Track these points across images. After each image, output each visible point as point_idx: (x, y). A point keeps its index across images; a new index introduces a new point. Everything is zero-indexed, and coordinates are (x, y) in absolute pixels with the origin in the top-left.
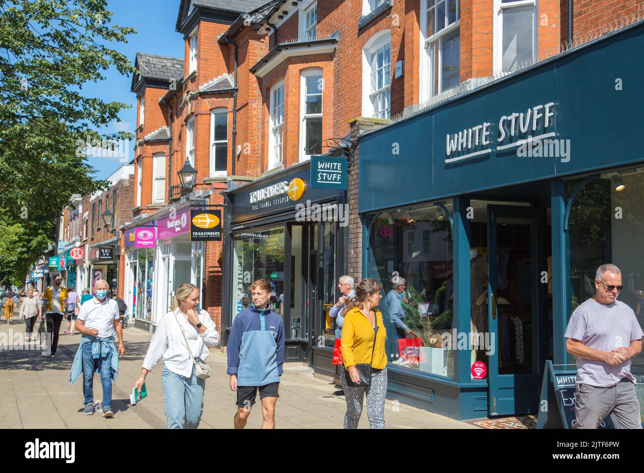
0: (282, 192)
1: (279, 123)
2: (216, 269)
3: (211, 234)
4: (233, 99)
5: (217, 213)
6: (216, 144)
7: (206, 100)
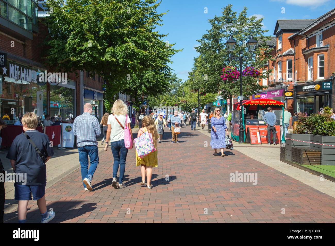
0: (313, 87)
1: (311, 67)
2: (291, 107)
3: (290, 97)
4: (294, 56)
5: (292, 92)
6: (288, 70)
7: (285, 57)
